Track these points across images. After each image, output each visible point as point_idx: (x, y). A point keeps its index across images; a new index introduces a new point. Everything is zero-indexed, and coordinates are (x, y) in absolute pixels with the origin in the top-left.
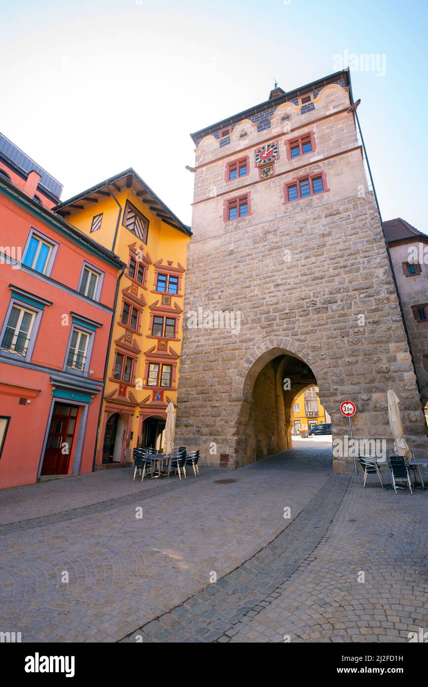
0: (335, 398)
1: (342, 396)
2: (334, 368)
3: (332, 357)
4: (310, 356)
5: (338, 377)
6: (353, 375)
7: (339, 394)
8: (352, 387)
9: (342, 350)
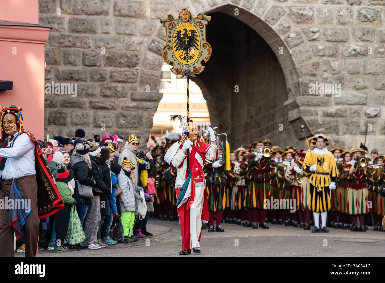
0: (325, 109)
1: (338, 107)
2: (330, 59)
3: (330, 38)
4: (292, 30)
5: (334, 74)
6: (358, 73)
7: (333, 103)
8: (355, 93)
9: (347, 27)
